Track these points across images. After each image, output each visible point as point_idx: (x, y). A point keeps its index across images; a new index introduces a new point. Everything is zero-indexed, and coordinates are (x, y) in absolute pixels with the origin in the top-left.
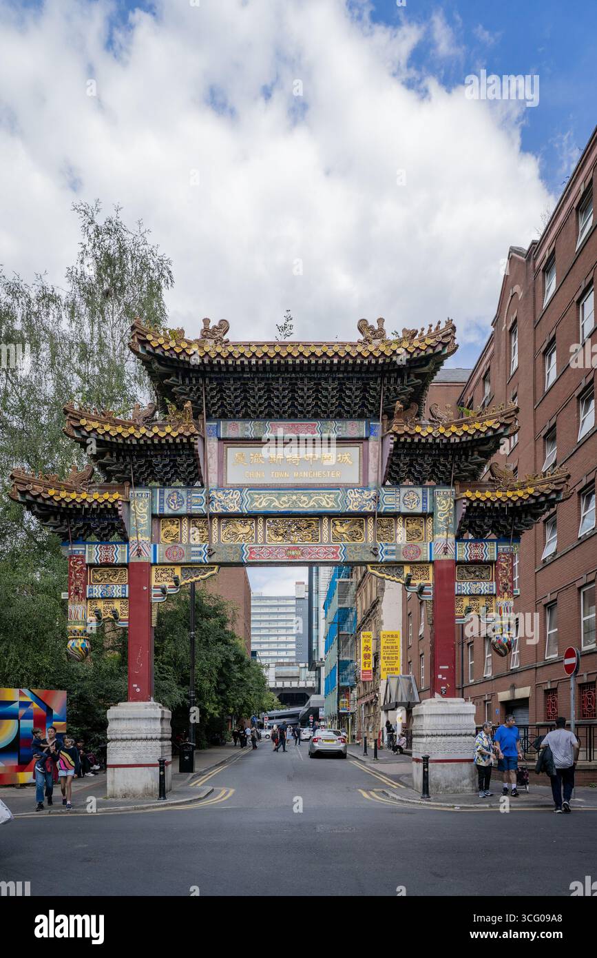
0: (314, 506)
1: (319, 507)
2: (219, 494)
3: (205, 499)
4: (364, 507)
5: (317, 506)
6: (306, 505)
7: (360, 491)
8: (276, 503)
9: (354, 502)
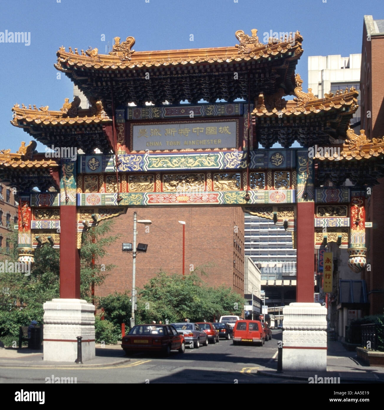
0: (198, 166)
1: (202, 166)
2: (126, 158)
4: (239, 166)
5: (200, 165)
6: (192, 165)
7: (235, 154)
8: (170, 164)
9: (231, 162)
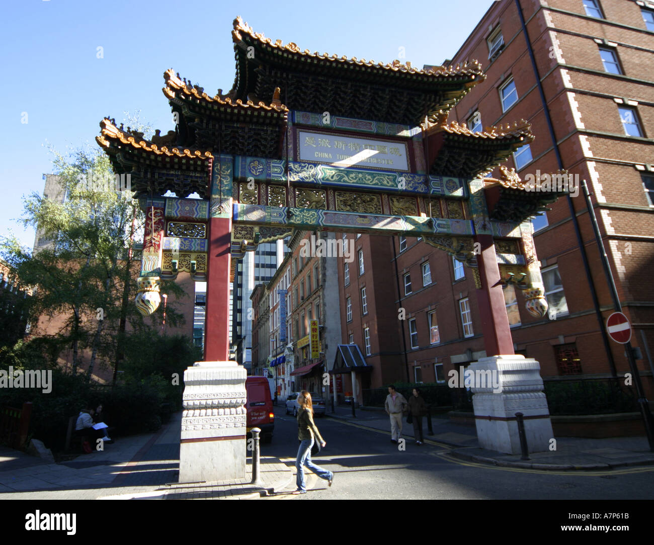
0: (377, 184)
1: (381, 185)
2: (297, 166)
3: (284, 170)
4: (416, 188)
5: (379, 184)
6: (371, 182)
7: (412, 175)
8: (346, 179)
9: (408, 183)
